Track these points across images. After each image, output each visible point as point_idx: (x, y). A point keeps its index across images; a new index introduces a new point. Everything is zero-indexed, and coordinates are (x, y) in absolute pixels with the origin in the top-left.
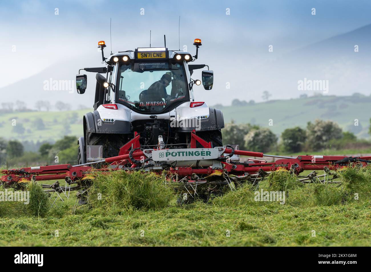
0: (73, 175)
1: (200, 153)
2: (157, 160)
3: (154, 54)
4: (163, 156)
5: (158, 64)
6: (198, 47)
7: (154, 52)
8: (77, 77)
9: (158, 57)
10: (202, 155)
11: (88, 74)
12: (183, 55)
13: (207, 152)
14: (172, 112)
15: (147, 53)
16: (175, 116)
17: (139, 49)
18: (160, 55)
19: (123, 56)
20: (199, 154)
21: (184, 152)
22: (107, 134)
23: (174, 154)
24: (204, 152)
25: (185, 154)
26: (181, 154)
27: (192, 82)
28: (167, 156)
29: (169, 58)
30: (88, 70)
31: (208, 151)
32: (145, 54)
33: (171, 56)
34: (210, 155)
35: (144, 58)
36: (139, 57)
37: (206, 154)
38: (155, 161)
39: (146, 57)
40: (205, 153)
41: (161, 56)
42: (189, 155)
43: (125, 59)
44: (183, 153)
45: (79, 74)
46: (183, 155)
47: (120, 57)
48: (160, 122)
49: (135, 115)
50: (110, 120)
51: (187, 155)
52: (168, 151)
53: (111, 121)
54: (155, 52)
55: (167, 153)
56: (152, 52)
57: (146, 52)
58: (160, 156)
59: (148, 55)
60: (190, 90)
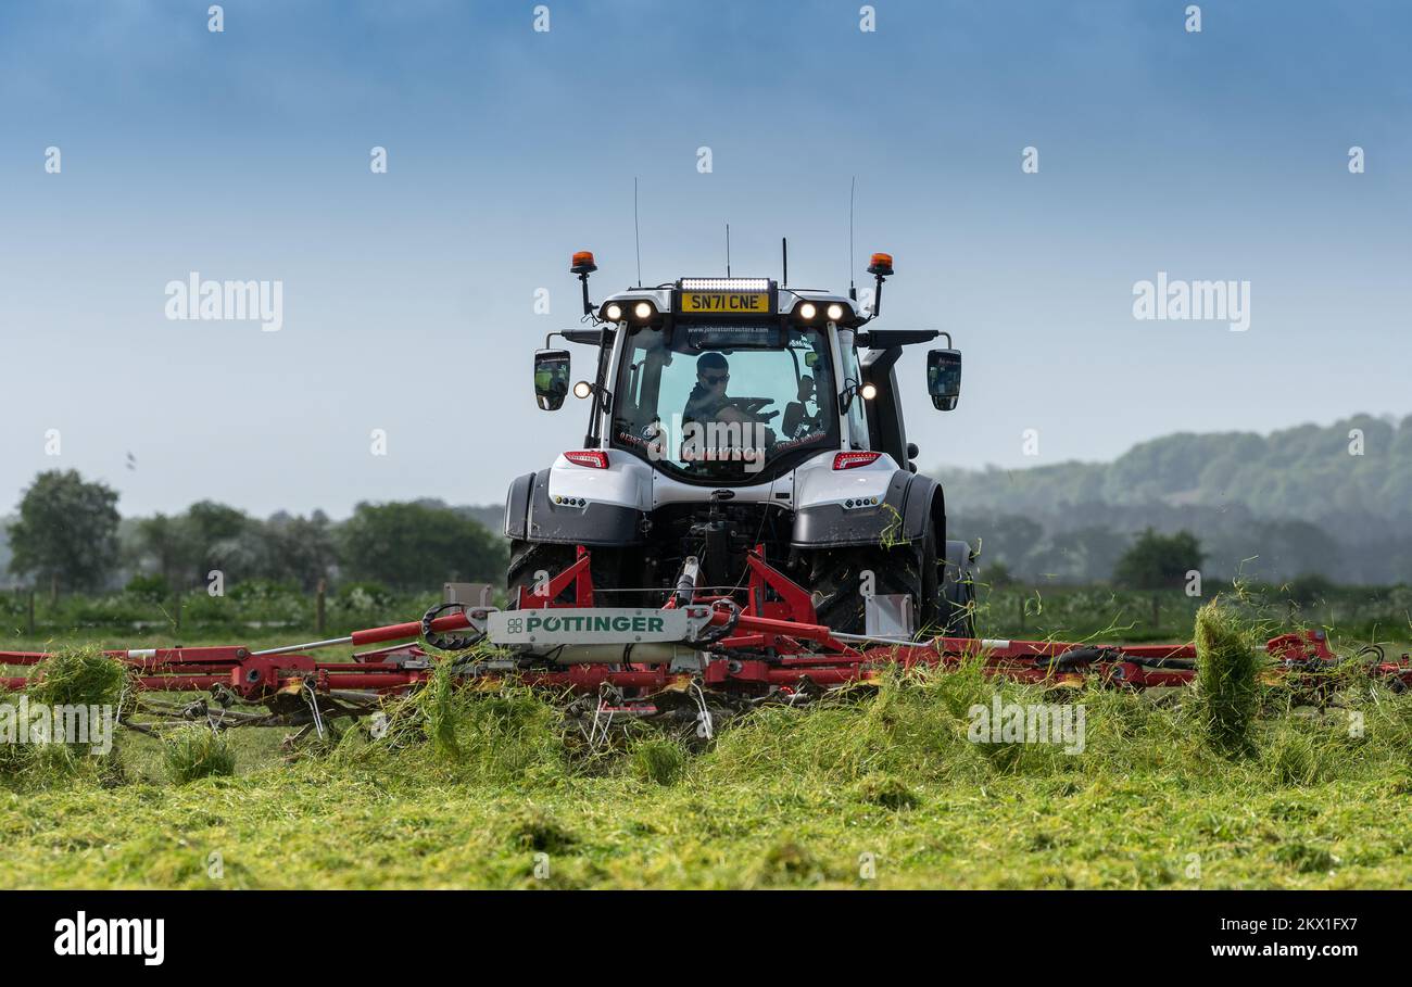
0: (248, 679)
1: (631, 622)
2: (501, 641)
3: (734, 300)
4: (518, 629)
5: (747, 330)
6: (880, 280)
7: (733, 293)
8: (539, 357)
9: (744, 310)
10: (635, 629)
11: (574, 348)
12: (822, 306)
13: (651, 620)
14: (783, 483)
15: (711, 295)
16: (791, 495)
17: (684, 282)
18: (752, 302)
19: (636, 302)
20: (626, 626)
21: (583, 618)
22: (559, 545)
23: (552, 624)
24: (644, 619)
25: (584, 624)
26: (573, 624)
27: (851, 389)
28: (529, 630)
29: (779, 312)
30: (571, 336)
31: (655, 616)
32: (704, 297)
33: (785, 307)
34: (660, 630)
35: (701, 310)
36: (687, 306)
37: (647, 627)
38: (496, 645)
39: (709, 307)
40: (647, 622)
41: (754, 305)
42: (597, 629)
43: (643, 311)
44: (579, 620)
45: (548, 348)
46: (578, 628)
47: (627, 306)
48: (744, 512)
49: (666, 488)
50: (574, 502)
51: (589, 628)
52: (534, 614)
53: (577, 506)
54: (734, 291)
55: (530, 620)
56: (725, 291)
57: (708, 291)
58: (511, 630)
59: (714, 302)
60: (843, 414)
